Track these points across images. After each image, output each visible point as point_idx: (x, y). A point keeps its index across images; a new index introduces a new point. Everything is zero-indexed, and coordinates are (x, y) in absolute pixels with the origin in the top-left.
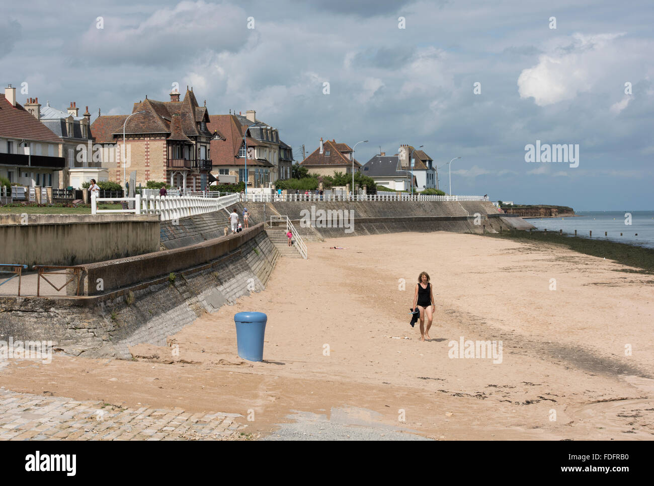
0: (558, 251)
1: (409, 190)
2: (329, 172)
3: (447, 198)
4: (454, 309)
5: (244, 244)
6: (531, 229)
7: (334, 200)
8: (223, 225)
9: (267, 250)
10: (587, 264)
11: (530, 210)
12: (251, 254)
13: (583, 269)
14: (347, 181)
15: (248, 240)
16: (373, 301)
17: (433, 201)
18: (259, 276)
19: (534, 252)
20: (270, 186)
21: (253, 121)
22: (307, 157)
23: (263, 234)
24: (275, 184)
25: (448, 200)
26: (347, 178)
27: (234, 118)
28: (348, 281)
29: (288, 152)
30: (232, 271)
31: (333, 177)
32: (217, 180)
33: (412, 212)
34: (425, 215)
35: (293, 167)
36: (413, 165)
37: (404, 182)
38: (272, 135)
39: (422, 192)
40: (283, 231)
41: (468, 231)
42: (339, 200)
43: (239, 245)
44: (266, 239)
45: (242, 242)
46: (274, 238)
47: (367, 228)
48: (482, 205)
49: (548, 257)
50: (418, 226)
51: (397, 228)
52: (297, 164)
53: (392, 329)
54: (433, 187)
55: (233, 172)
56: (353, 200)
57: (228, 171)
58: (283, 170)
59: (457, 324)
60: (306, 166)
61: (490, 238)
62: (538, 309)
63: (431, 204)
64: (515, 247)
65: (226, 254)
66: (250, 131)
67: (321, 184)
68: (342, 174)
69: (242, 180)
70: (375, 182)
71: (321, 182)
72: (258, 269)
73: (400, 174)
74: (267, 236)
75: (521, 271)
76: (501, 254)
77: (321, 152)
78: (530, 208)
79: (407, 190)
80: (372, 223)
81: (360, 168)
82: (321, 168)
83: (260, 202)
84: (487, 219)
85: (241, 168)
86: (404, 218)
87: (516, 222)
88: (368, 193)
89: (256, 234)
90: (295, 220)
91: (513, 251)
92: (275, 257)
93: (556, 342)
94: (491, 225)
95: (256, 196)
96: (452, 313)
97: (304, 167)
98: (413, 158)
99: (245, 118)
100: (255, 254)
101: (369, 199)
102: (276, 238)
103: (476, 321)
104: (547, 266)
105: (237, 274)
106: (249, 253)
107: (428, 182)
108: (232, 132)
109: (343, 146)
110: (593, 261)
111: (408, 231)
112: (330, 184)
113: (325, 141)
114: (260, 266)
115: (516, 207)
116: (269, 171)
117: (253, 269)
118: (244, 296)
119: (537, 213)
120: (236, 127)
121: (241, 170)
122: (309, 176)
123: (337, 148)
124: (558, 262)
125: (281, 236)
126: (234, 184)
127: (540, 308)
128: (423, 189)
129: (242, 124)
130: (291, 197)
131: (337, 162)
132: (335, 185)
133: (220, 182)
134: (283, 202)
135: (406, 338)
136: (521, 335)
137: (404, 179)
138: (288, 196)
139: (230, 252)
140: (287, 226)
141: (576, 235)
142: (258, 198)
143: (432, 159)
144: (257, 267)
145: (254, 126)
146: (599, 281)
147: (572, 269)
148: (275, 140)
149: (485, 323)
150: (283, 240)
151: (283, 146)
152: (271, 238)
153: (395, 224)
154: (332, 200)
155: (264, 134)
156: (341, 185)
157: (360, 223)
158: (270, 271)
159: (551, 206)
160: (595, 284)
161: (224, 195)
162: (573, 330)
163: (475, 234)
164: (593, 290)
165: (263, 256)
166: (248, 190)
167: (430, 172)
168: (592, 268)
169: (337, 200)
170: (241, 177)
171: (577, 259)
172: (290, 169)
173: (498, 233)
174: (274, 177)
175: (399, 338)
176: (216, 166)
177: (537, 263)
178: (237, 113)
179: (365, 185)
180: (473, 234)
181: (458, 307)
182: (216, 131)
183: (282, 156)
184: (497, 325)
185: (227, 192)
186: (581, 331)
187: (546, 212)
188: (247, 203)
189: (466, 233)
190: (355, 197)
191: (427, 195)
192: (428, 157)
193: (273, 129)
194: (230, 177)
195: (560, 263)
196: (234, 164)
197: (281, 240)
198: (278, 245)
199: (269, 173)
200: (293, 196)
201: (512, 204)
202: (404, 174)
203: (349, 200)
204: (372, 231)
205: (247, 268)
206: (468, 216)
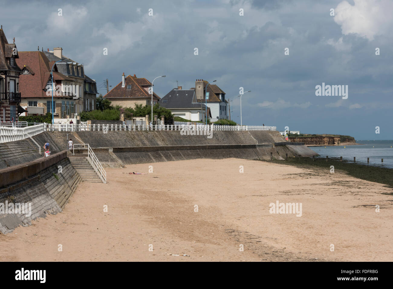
0: (336, 176)
1: (204, 120)
2: (130, 104)
3: (238, 128)
4: (234, 228)
5: (44, 170)
6: (314, 156)
7: (134, 130)
8: (28, 152)
9: (68, 176)
10: (360, 188)
11: (315, 139)
12: (50, 179)
13: (355, 192)
14: (146, 112)
15: (48, 166)
16: (160, 221)
17: (225, 131)
18: (57, 200)
19: (314, 177)
20: (75, 117)
21: (60, 57)
22: (110, 91)
23: (65, 161)
24: (80, 115)
25: (239, 130)
26: (147, 110)
27: (42, 54)
28: (140, 204)
29: (93, 86)
30: (30, 195)
31: (134, 109)
32: (26, 111)
33: (206, 141)
34: (218, 143)
35: (97, 100)
36: (207, 98)
37: (199, 113)
38: (77, 70)
39: (215, 122)
40: (85, 158)
41: (257, 157)
42: (139, 130)
43: (38, 171)
44: (69, 165)
45: (41, 168)
46: (76, 164)
47: (164, 155)
48: (270, 134)
49: (325, 182)
50: (211, 153)
51: (192, 155)
52: (101, 97)
53: (174, 247)
54: (225, 117)
55: (42, 104)
56: (152, 130)
57: (37, 103)
58: (87, 103)
59: (234, 243)
60: (109, 99)
61: (276, 164)
62: (310, 229)
63: (223, 133)
64: (296, 173)
65: (25, 179)
66: (57, 66)
67: (122, 115)
68: (142, 106)
69: (49, 111)
70: (172, 113)
71: (123, 113)
72: (56, 193)
73: (195, 106)
74: (70, 163)
75: (299, 194)
76: (284, 179)
77: (123, 86)
78: (315, 136)
79: (202, 120)
80: (169, 150)
81: (159, 100)
82: (123, 100)
83: (65, 131)
84: (274, 147)
85: (49, 100)
86: (198, 146)
87: (301, 150)
88: (166, 123)
89: (58, 160)
90: (98, 148)
91: (295, 176)
92: (77, 181)
93: (322, 258)
94: (278, 152)
95: (62, 126)
96: (231, 232)
97: (108, 100)
98: (207, 92)
99: (53, 54)
100: (55, 180)
101: (166, 129)
102: (78, 164)
103: (252, 240)
104: (323, 189)
105: (34, 198)
106: (48, 178)
107: (221, 114)
108: (40, 67)
109: (144, 80)
110: (366, 185)
111: (202, 158)
112: (131, 115)
113: (127, 76)
114: (59, 191)
115: (302, 136)
116: (74, 103)
117: (51, 193)
118: (40, 218)
119: (322, 142)
120: (44, 63)
121: (48, 102)
122: (112, 108)
123: (138, 82)
124: (333, 186)
125: (83, 162)
126: (42, 115)
127: (311, 227)
128: (217, 120)
129: (50, 60)
130: (94, 127)
131: (138, 95)
132: (136, 116)
133: (29, 113)
134: (87, 132)
135: (185, 255)
136: (291, 253)
137: (199, 111)
138: (92, 126)
139: (29, 177)
140: (89, 153)
141: (355, 161)
142: (64, 128)
143: (225, 93)
144: (56, 191)
145: (61, 62)
146: (368, 203)
147: (345, 193)
148: (80, 75)
149: (260, 241)
150: (84, 166)
151: (88, 80)
152: (74, 164)
153: (191, 152)
154: (132, 129)
155: (70, 69)
156: (141, 116)
157: (158, 150)
158: (68, 195)
159: (334, 135)
160: (364, 206)
161: (33, 125)
162: (338, 248)
163: (264, 160)
164: (362, 210)
165: (63, 181)
166: (55, 120)
167: (223, 104)
168: (363, 192)
169: (137, 129)
170: (48, 109)
171: (351, 184)
172: (94, 101)
173: (284, 159)
174: (79, 108)
175: (179, 255)
176: (25, 98)
177: (314, 187)
178: (45, 50)
179: (163, 116)
180: (261, 160)
181: (237, 227)
182: (25, 66)
183: (87, 90)
184: (271, 243)
185: (35, 123)
186: (346, 249)
187: (330, 141)
188: (53, 132)
189: (255, 160)
190: (154, 127)
191: (221, 125)
192: (222, 91)
193: (79, 65)
194: (38, 108)
195: (336, 187)
196: (42, 97)
197: (82, 166)
198: (80, 171)
199: (75, 105)
200: (96, 126)
201: (299, 134)
202: (199, 106)
203: (148, 129)
204: (169, 158)
205: (45, 192)
206: (257, 144)
